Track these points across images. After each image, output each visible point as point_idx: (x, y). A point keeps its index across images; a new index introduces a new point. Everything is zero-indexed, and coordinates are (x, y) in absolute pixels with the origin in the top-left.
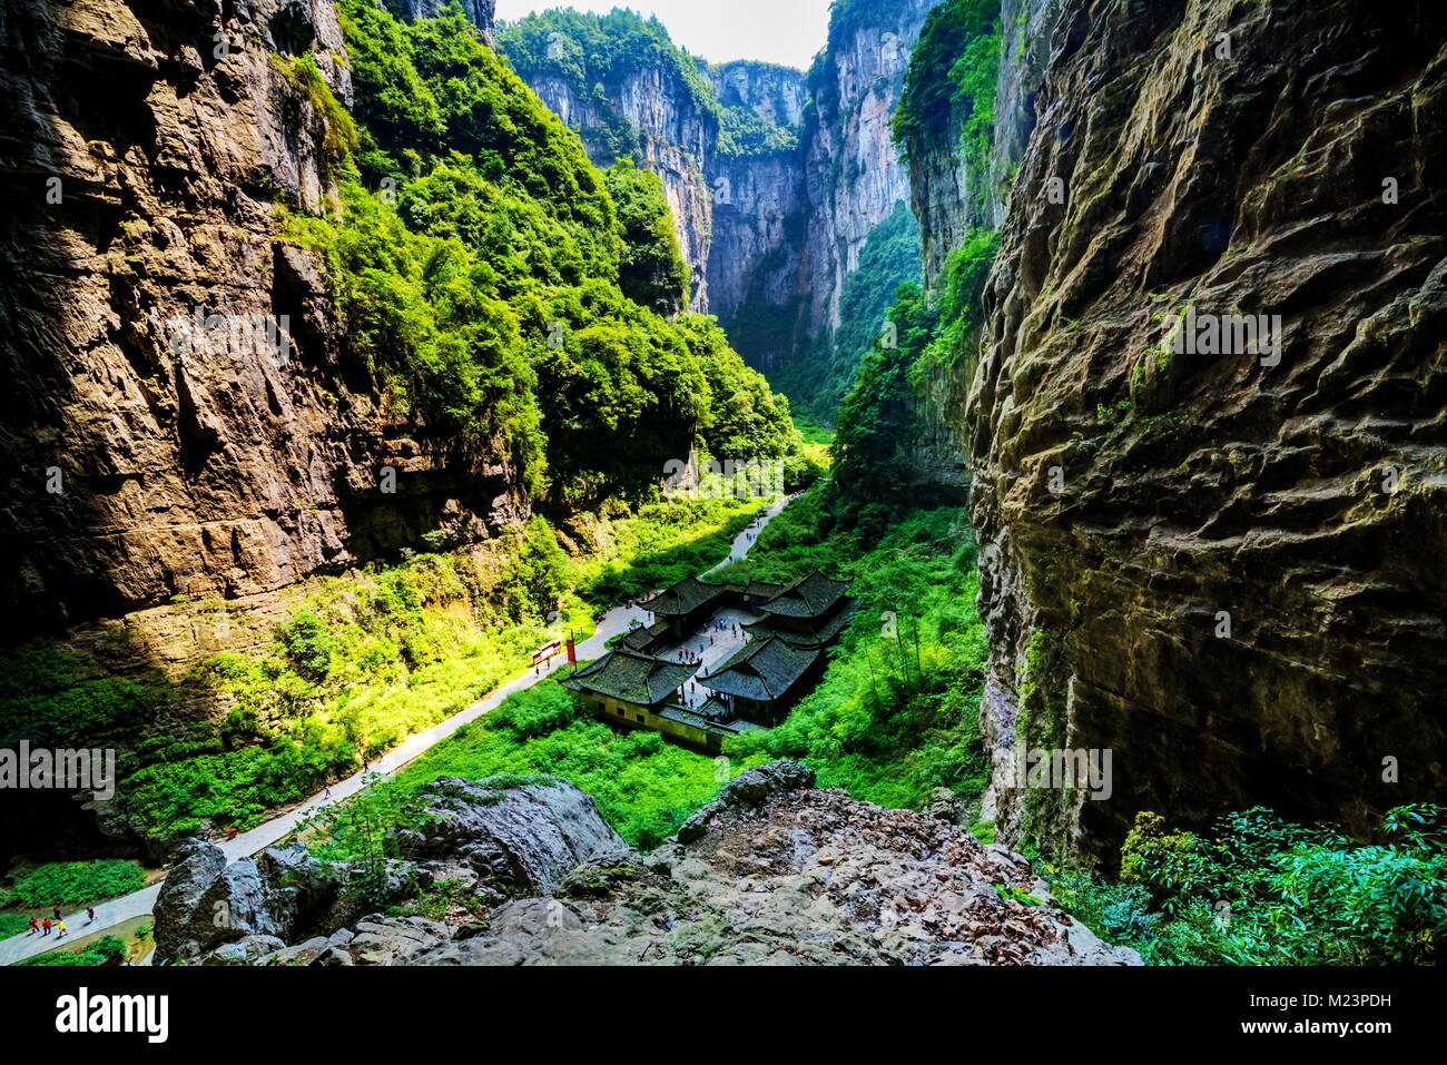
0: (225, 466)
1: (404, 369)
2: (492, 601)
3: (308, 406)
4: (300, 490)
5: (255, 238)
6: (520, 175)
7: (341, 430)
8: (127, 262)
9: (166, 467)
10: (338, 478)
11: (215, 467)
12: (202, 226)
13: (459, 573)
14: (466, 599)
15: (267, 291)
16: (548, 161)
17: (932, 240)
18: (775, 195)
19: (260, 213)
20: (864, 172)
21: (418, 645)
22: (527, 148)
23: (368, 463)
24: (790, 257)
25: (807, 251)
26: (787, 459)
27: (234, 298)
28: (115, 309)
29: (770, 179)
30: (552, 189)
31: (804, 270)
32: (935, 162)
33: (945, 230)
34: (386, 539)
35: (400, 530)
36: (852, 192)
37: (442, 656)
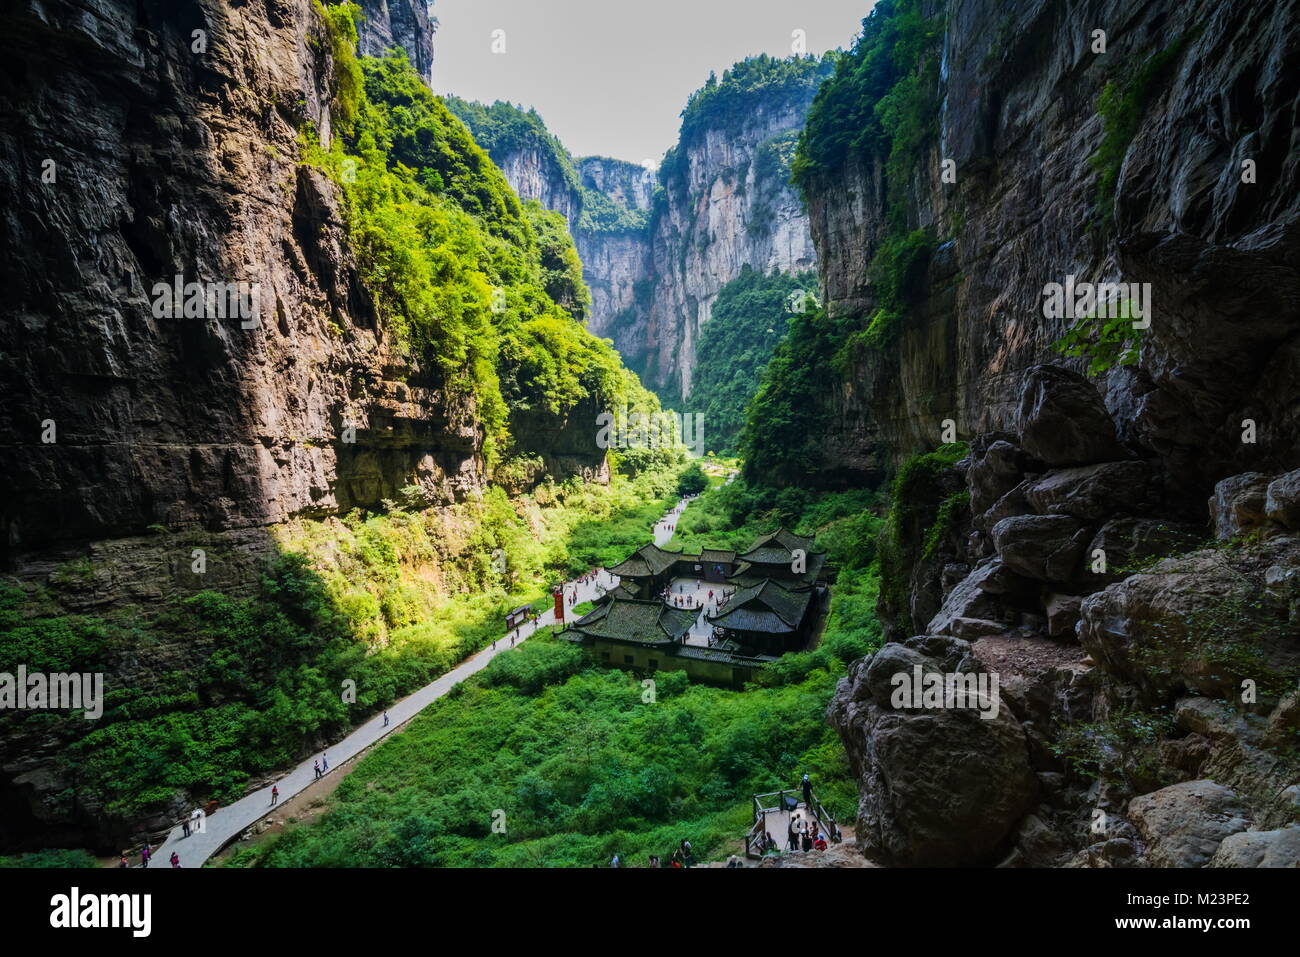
0: (226, 384)
1: (405, 312)
2: (459, 566)
3: (312, 334)
4: (297, 421)
5: (283, 159)
6: (457, 195)
7: (342, 362)
8: (153, 155)
9: (161, 376)
10: (335, 413)
11: (215, 384)
12: (234, 134)
13: (429, 534)
14: (435, 562)
15: (288, 211)
16: (483, 185)
17: (832, 260)
18: (626, 265)
19: (289, 136)
20: (714, 240)
21: (398, 604)
22: (463, 173)
23: (364, 402)
24: (639, 316)
25: (654, 312)
26: (679, 467)
27: (257, 211)
28: (131, 201)
29: (622, 251)
30: (485, 209)
31: (652, 328)
32: (832, 197)
33: (844, 251)
34: (362, 492)
35: (376, 484)
36: (704, 258)
37: (417, 618)
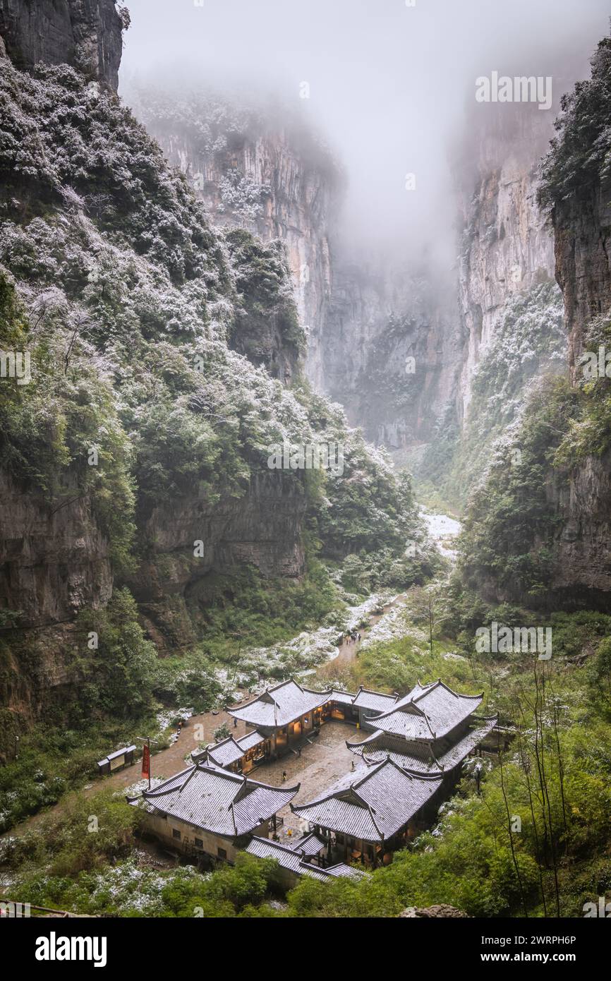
20: (503, 237)
31: (433, 338)
32: (582, 230)
36: (491, 259)
